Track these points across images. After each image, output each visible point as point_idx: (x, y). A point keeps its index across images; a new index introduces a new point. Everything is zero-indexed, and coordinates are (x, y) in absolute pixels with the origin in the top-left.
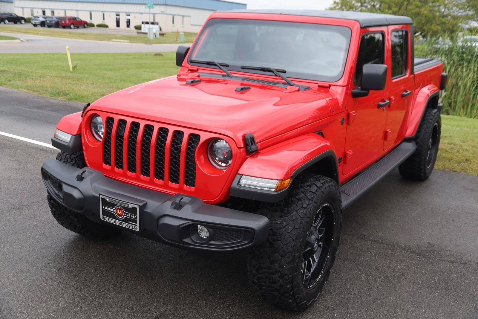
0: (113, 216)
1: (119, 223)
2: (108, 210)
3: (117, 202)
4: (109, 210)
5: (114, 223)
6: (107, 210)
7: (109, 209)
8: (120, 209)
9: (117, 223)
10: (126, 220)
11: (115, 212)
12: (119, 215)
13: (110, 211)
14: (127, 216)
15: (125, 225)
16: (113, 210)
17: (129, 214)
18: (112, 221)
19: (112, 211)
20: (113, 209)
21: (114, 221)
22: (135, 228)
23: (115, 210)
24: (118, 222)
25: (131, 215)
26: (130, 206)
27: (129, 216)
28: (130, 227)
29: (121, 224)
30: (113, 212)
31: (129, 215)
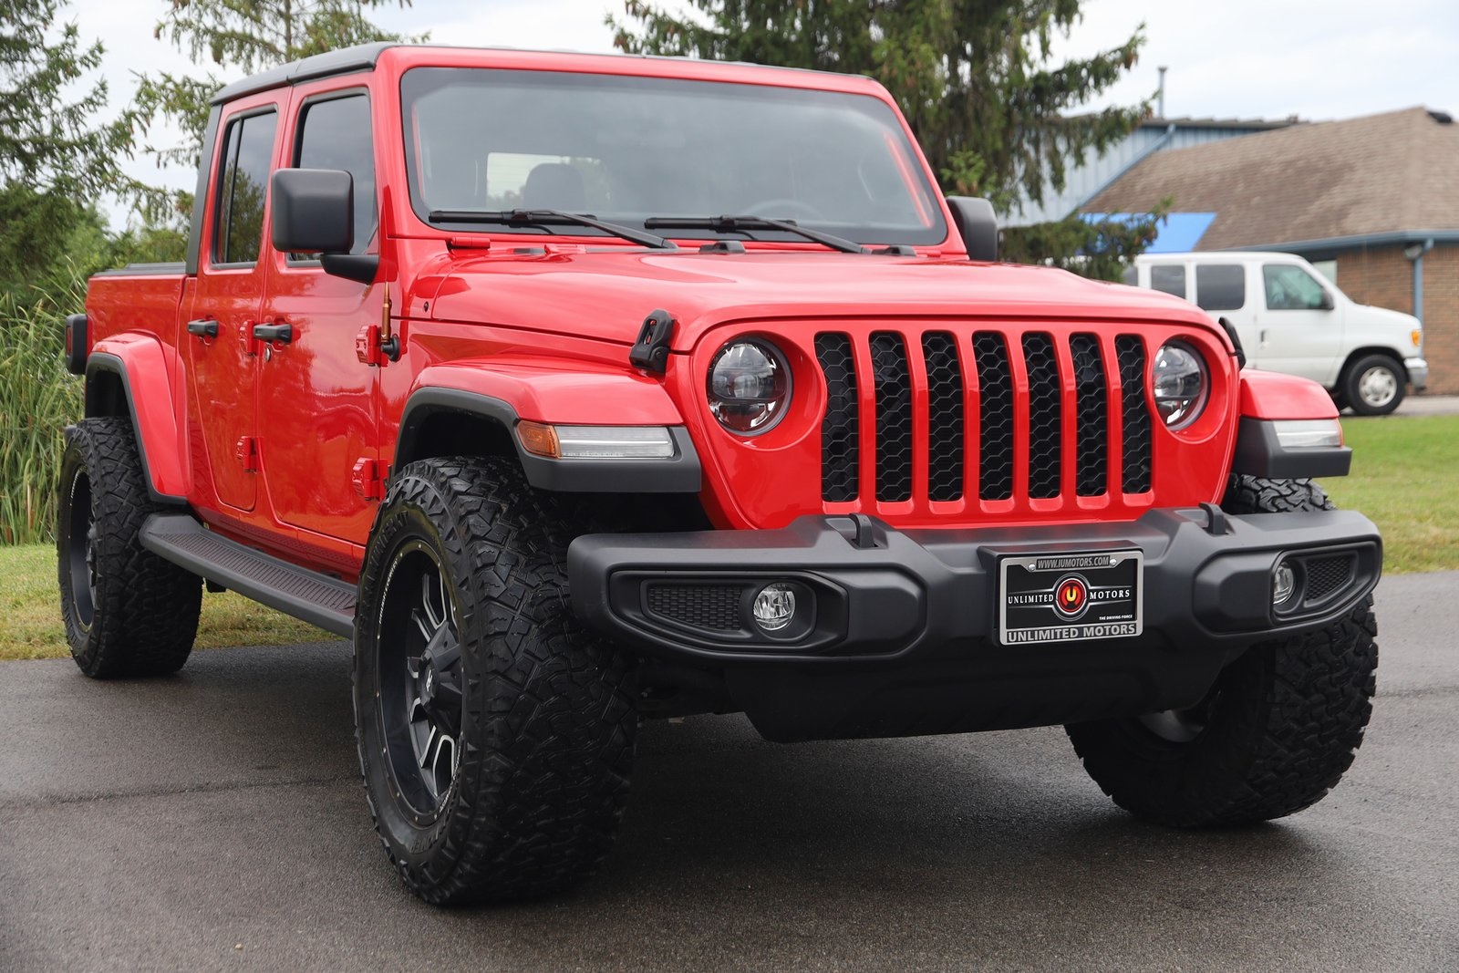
0: (1048, 619)
1: (1074, 633)
2: (1029, 604)
3: (1068, 563)
4: (1031, 604)
5: (1055, 638)
6: (1024, 604)
7: (1031, 600)
8: (1071, 585)
9: (1066, 634)
10: (1092, 616)
11: (1053, 603)
12: (1071, 606)
13: (1034, 603)
14: (1097, 600)
15: (1093, 632)
16: (1046, 598)
17: (1104, 591)
18: (1045, 635)
19: (1043, 603)
20: (1048, 593)
21: (1055, 633)
22: (1128, 630)
23: (1054, 593)
24: (1069, 631)
25: (1112, 590)
26: (1113, 561)
27: (1105, 599)
28: (1110, 634)
29: (1081, 635)
30: (1048, 603)
31: (1105, 595)
